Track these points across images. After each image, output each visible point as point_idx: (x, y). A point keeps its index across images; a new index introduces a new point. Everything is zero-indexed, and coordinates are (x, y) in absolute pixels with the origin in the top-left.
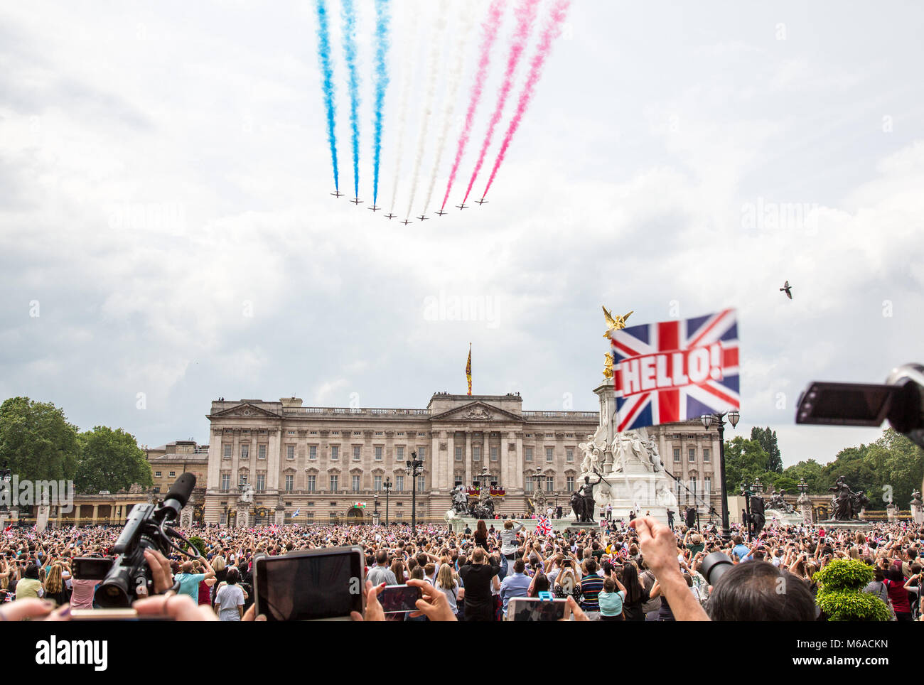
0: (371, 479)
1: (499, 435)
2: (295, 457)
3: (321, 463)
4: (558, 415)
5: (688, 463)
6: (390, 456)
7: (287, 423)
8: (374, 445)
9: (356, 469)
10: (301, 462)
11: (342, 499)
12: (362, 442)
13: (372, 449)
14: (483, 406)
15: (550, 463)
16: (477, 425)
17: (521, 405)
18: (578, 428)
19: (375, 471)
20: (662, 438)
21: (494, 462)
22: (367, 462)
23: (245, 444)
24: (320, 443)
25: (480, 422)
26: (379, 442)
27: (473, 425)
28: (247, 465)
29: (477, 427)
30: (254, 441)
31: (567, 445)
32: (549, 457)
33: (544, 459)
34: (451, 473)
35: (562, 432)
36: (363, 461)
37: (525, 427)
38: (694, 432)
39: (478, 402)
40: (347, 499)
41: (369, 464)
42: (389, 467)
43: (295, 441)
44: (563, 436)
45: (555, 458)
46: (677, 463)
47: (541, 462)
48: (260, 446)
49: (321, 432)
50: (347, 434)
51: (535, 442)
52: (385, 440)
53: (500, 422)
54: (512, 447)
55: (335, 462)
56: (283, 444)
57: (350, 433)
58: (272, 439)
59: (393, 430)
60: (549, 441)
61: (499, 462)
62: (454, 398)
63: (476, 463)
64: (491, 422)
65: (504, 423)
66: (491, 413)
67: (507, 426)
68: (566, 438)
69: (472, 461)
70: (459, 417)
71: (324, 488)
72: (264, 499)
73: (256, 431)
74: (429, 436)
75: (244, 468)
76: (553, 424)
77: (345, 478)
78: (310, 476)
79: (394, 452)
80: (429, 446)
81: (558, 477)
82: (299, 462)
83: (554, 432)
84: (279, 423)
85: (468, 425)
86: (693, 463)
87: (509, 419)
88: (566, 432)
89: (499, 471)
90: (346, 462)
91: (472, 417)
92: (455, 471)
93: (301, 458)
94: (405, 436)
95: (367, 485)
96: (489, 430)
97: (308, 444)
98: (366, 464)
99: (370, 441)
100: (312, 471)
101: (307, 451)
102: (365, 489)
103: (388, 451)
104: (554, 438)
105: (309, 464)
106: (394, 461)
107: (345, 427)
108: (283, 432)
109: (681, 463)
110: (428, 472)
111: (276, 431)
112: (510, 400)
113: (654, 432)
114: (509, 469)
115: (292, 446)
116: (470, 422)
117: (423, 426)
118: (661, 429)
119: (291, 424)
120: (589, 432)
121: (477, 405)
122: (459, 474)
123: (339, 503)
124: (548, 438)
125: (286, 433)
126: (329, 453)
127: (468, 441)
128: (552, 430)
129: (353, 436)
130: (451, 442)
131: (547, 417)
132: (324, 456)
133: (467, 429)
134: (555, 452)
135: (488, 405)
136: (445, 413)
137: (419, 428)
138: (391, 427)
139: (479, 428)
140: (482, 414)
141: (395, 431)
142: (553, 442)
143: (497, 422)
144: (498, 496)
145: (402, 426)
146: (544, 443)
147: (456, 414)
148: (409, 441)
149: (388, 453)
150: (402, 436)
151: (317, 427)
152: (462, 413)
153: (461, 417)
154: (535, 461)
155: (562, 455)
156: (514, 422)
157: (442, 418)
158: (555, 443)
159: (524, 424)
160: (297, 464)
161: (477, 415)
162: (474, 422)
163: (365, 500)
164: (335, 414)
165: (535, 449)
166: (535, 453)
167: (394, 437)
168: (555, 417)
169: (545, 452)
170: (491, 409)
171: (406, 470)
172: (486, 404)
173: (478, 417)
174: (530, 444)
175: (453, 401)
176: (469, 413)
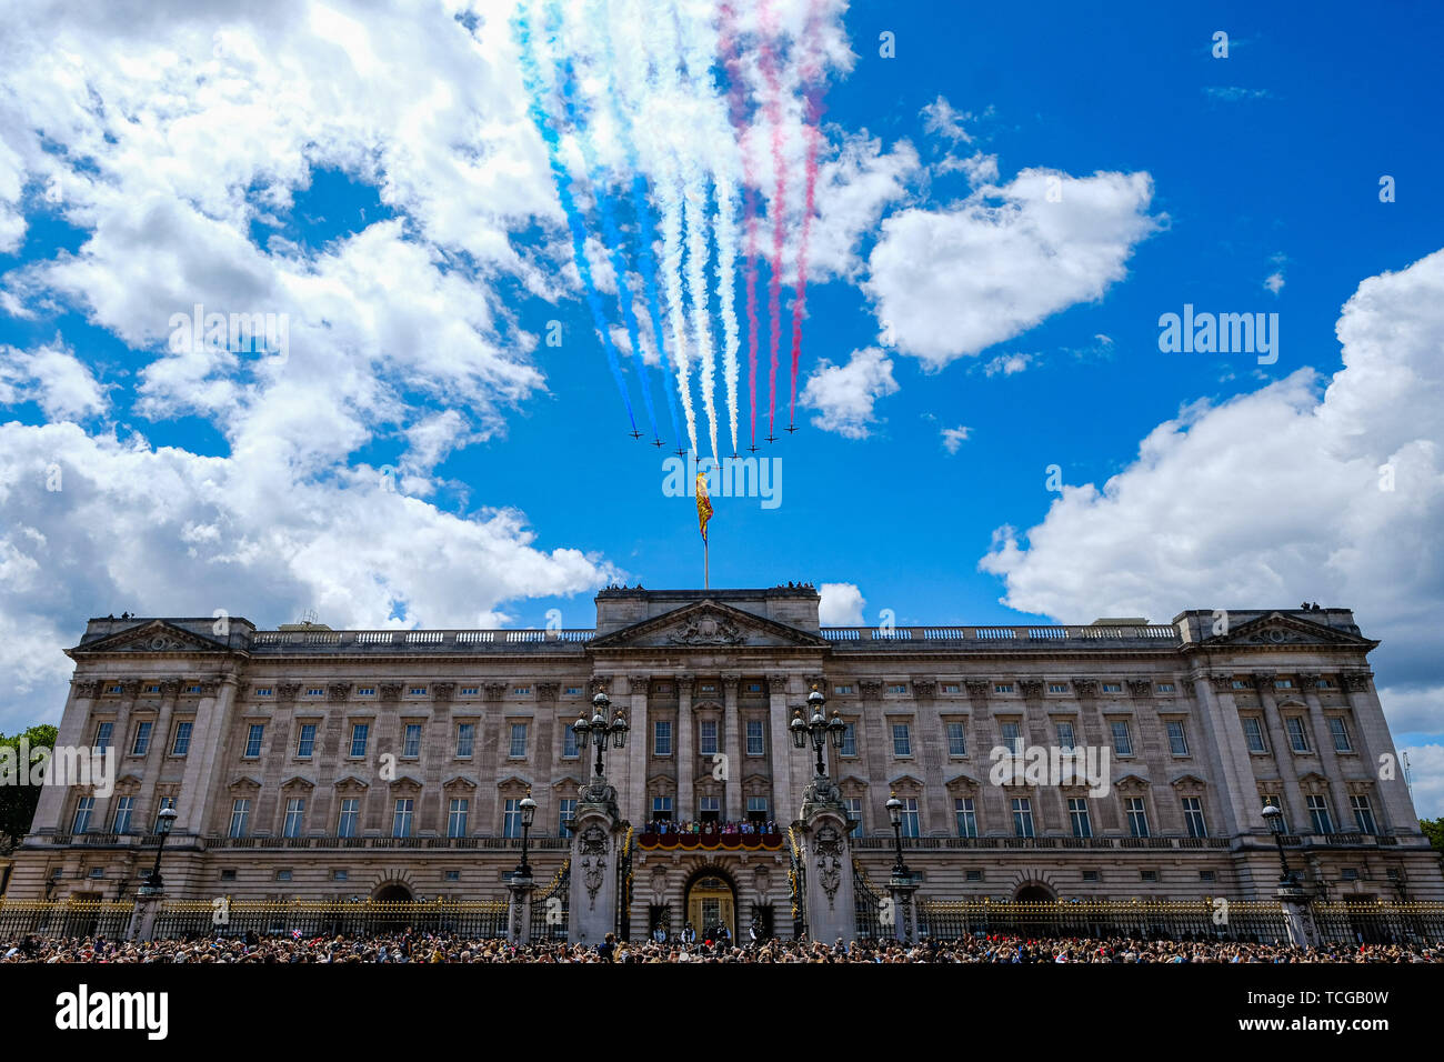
0: (441, 806)
1: (765, 686)
2: (262, 750)
3: (322, 766)
4: (917, 637)
5: (1294, 757)
6: (494, 746)
7: (254, 668)
8: (455, 718)
10: (275, 764)
11: (361, 861)
12: (429, 711)
13: (450, 729)
14: (719, 612)
15: (904, 761)
16: (707, 660)
17: (817, 608)
18: (971, 667)
19: (452, 785)
20: (1205, 688)
21: (755, 759)
22: (435, 762)
23: (145, 719)
24: (327, 716)
25: (712, 653)
26: (468, 710)
27: (695, 660)
28: (137, 772)
29: (706, 665)
30: (166, 711)
31: (944, 711)
32: (902, 745)
33: (888, 750)
35: (929, 678)
36: (424, 760)
37: (832, 667)
38: (1292, 670)
39: (707, 602)
40: (372, 861)
41: (439, 768)
42: (488, 774)
43: (269, 710)
44: (932, 687)
45: (918, 748)
46: (1261, 757)
47: (882, 759)
48: (177, 723)
49: (333, 689)
50: (391, 693)
51: (859, 705)
52: (483, 707)
53: (764, 652)
55: (355, 762)
56: (236, 718)
57: (400, 689)
58: (205, 704)
59: (502, 681)
60: (897, 702)
61: (768, 759)
63: (708, 760)
64: (741, 651)
65: (776, 653)
66: (742, 629)
67: (782, 663)
68: (939, 693)
69: (697, 756)
70: (660, 638)
71: (322, 831)
73: (172, 685)
76: (906, 658)
77: (377, 804)
78: (291, 800)
79: (502, 735)
81: (930, 799)
82: (271, 764)
83: (906, 678)
84: (228, 665)
85: (683, 660)
86: (1305, 757)
87: (785, 643)
88: (940, 677)
89: (768, 782)
90: (382, 764)
91: (692, 641)
93: (275, 755)
94: (533, 694)
95: (428, 822)
96: (737, 672)
97: (298, 718)
98: (430, 768)
99: (448, 710)
100: (297, 787)
101: (291, 736)
102: (424, 832)
103: (487, 734)
104: (909, 694)
105: (294, 769)
106: (501, 760)
107: (388, 674)
108: (242, 690)
109: (1273, 756)
111: (218, 685)
112: (786, 597)
113: (1177, 675)
114: (792, 775)
115: (259, 725)
116: (689, 653)
117: (577, 670)
118: (1196, 663)
119: (264, 670)
120: (1000, 678)
121: (705, 611)
122: (662, 790)
124: (893, 696)
125: (252, 691)
126: (345, 741)
127: (685, 702)
128: (903, 673)
129: (406, 696)
130: (639, 703)
132: (331, 748)
133: (680, 670)
134: (915, 732)
135: (732, 608)
136: (624, 631)
137: (568, 675)
138: (501, 673)
139: (712, 667)
140: (718, 633)
141: (507, 684)
142: (908, 704)
143: (756, 651)
144: (762, 849)
145: (523, 670)
146: (885, 709)
147: (654, 634)
148: (541, 707)
149: (485, 739)
150: (524, 697)
151: (324, 676)
152: (669, 632)
153: (665, 640)
154: (864, 756)
155: (934, 738)
156: (800, 651)
157: (616, 644)
158: (913, 708)
159: (827, 656)
160: (263, 769)
161: (706, 634)
162: (697, 652)
163: (417, 862)
164: (368, 645)
165: (863, 723)
166: (863, 733)
167: (506, 698)
168: (908, 641)
169: (889, 732)
170: (740, 621)
171: (531, 780)
172: (727, 606)
173: (707, 641)
174: (847, 710)
175: (645, 604)
176: (685, 632)
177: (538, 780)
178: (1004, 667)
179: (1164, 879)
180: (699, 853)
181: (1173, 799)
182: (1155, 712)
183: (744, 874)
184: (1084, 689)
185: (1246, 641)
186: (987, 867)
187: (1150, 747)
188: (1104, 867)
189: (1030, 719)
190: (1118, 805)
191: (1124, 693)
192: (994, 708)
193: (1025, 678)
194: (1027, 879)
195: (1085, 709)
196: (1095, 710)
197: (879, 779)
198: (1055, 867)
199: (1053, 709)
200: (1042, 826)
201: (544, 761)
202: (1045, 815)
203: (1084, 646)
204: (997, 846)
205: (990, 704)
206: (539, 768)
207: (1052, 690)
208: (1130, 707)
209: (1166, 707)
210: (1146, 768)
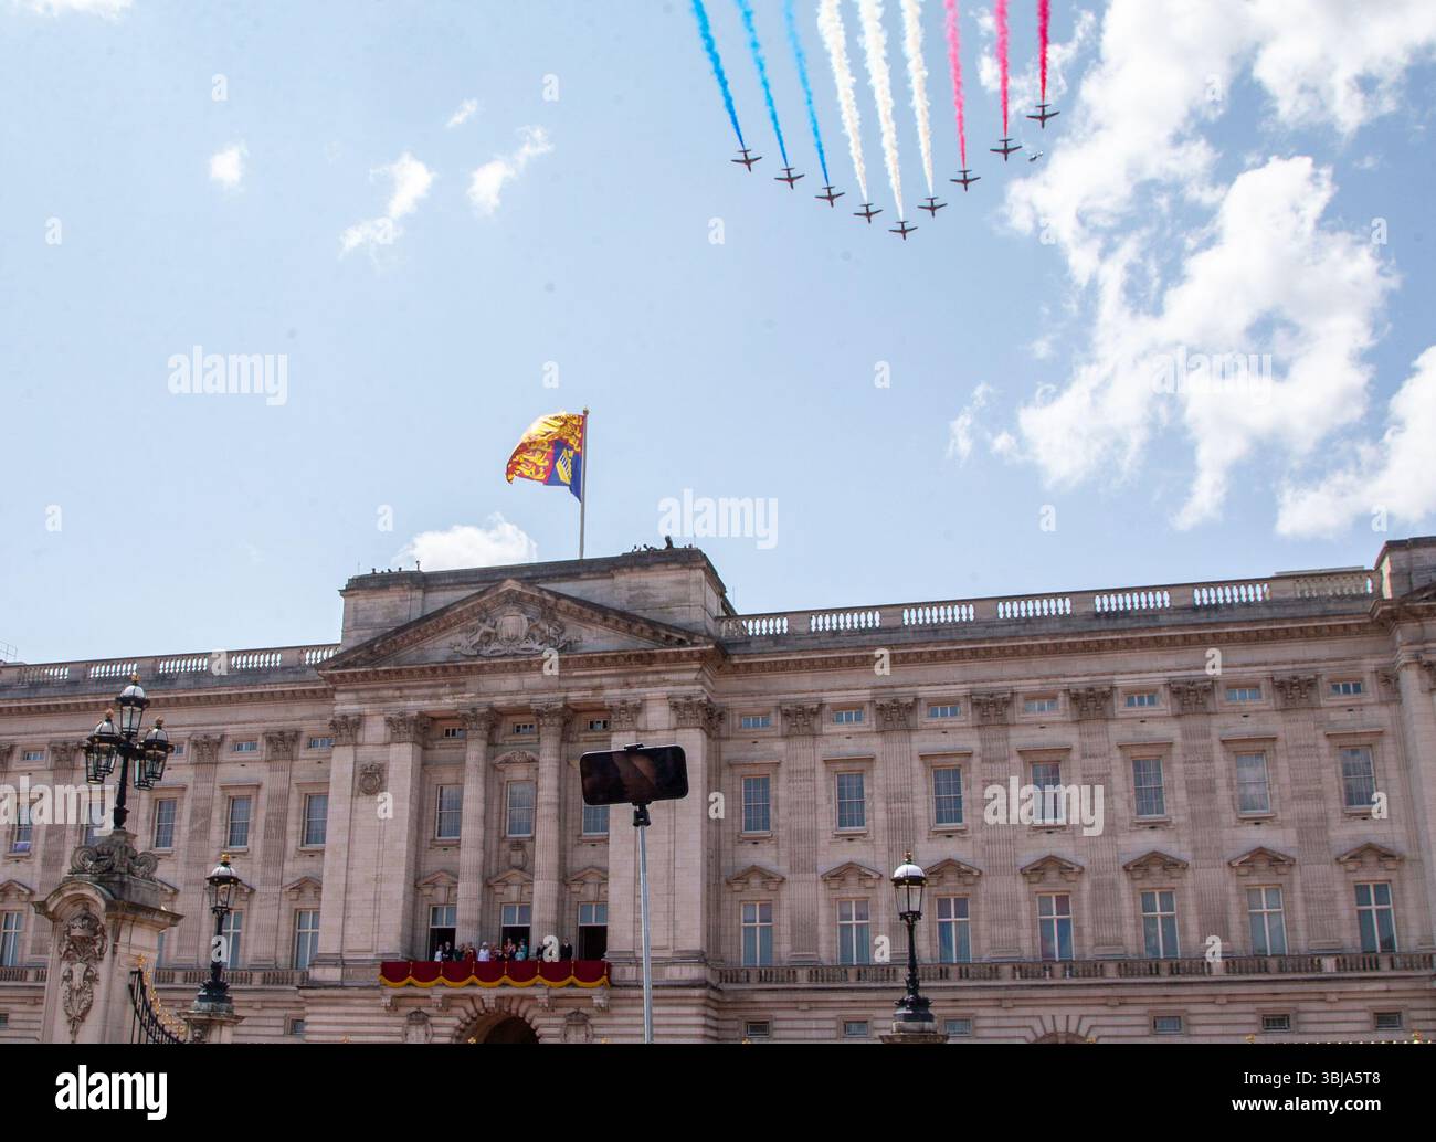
4: (889, 621)
14: (531, 600)
15: (851, 837)
16: (509, 681)
17: (716, 589)
18: (981, 669)
25: (516, 669)
27: (492, 682)
31: (930, 750)
32: (850, 811)
33: (826, 820)
35: (903, 693)
37: (727, 682)
39: (511, 584)
44: (911, 708)
45: (877, 814)
47: (813, 835)
51: (781, 745)
53: (607, 662)
59: (214, 731)
60: (842, 739)
62: (424, 582)
65: (624, 663)
66: (570, 625)
67: (632, 679)
68: (922, 717)
70: (440, 648)
74: (328, 744)
79: (216, 815)
83: (866, 694)
85: (472, 683)
87: (639, 646)
88: (924, 692)
91: (486, 651)
92: (413, 881)
94: (261, 751)
96: (559, 699)
103: (194, 815)
104: (869, 722)
116: (481, 670)
117: (325, 709)
120: (1034, 686)
121: (504, 603)
124: (841, 726)
127: (475, 753)
128: (859, 686)
130: (401, 758)
131: (835, 633)
133: (467, 700)
134: (876, 787)
135: (551, 593)
136: (376, 640)
137: (313, 718)
138: (216, 719)
139: (518, 692)
140: (530, 636)
141: (223, 737)
143: (591, 662)
144: (572, 985)
145: (247, 713)
146: (825, 749)
147: (428, 645)
148: (271, 770)
149: (191, 822)
150: (249, 754)
152: (452, 639)
153: (448, 652)
154: (782, 833)
155: (904, 797)
156: (665, 658)
157: (367, 663)
158: (874, 745)
159: (725, 665)
161: (508, 639)
162: (495, 669)
165: (783, 777)
166: (782, 793)
167: (222, 758)
168: (875, 630)
169: (828, 790)
170: (567, 612)
171: (255, 882)
172: (541, 590)
173: (512, 649)
174: (757, 754)
175: (418, 594)
176: (476, 639)
177: (264, 882)
178: (1045, 666)
179: (1303, 1028)
180: (470, 991)
181: (1339, 887)
182: (1320, 732)
183: (549, 1026)
184: (1191, 696)
186: (981, 1012)
187: (1304, 797)
188: (1193, 1009)
189: (1084, 756)
190: (1233, 901)
191: (1267, 700)
192: (1020, 738)
193: (1080, 682)
194: (1050, 1029)
195: (1186, 734)
196: (1207, 735)
197: (805, 870)
198: (1104, 1010)
199: (1129, 738)
200: (1088, 942)
201: (275, 856)
202: (1097, 922)
203: (1193, 618)
204: (998, 978)
205: (1013, 732)
206: (266, 864)
207: (1130, 703)
208: (1275, 724)
209: (1343, 720)
210: (1292, 834)
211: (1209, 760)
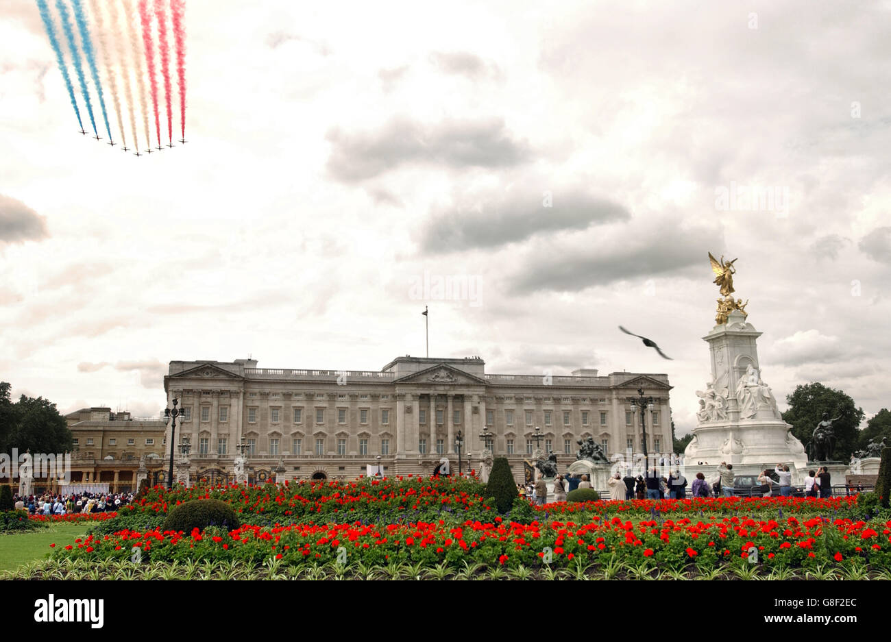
0: (335, 443)
1: (460, 398)
2: (257, 420)
3: (284, 426)
4: (516, 379)
6: (353, 420)
7: (249, 385)
8: (338, 408)
9: (320, 433)
10: (264, 427)
11: (306, 464)
12: (325, 404)
13: (337, 412)
14: (447, 368)
15: (510, 427)
16: (442, 388)
17: (483, 368)
18: (536, 392)
19: (339, 435)
20: (615, 401)
21: (458, 425)
22: (331, 425)
23: (205, 407)
24: (283, 406)
25: (444, 385)
26: (343, 405)
27: (438, 388)
28: (207, 429)
29: (441, 390)
31: (526, 408)
34: (417, 436)
35: (521, 396)
36: (326, 425)
37: (487, 390)
39: (442, 363)
40: (311, 464)
41: (333, 428)
42: (353, 430)
43: (257, 404)
44: (522, 399)
45: (515, 421)
46: (630, 426)
47: (502, 426)
48: (221, 408)
49: (284, 395)
50: (310, 397)
51: (495, 405)
52: (349, 403)
53: (464, 385)
54: (475, 410)
55: (298, 425)
56: (245, 407)
57: (313, 395)
58: (234, 401)
59: (356, 393)
60: (509, 405)
61: (462, 425)
62: (417, 361)
63: (440, 426)
64: (455, 385)
65: (467, 386)
66: (456, 376)
67: (470, 390)
68: (525, 401)
69: (436, 424)
70: (424, 378)
71: (288, 452)
72: (227, 464)
73: (218, 392)
74: (393, 399)
75: (205, 431)
76: (513, 388)
77: (309, 442)
78: (272, 440)
79: (357, 415)
80: (393, 409)
81: (518, 441)
82: (261, 425)
83: (513, 395)
84: (241, 384)
85: (433, 387)
87: (472, 382)
88: (525, 396)
89: (462, 434)
90: (309, 426)
91: (437, 380)
92: (421, 434)
93: (264, 422)
94: (369, 399)
95: (331, 449)
96: (453, 393)
97: (270, 407)
98: (330, 428)
99: (334, 404)
100: (275, 435)
101: (269, 414)
102: (329, 453)
103: (352, 414)
104: (514, 401)
105: (272, 428)
106: (358, 425)
107: (307, 389)
108: (244, 394)
109: (633, 426)
110: (392, 436)
111: (238, 393)
112: (472, 363)
113: (607, 397)
114: (473, 432)
115: (253, 409)
116: (435, 384)
117: (387, 389)
118: (614, 393)
119: (253, 386)
120: (545, 396)
121: (441, 368)
123: (303, 467)
124: (508, 401)
125: (248, 395)
126: (292, 416)
127: (433, 404)
129: (316, 398)
130: (416, 405)
131: (507, 380)
132: (287, 419)
133: (431, 392)
134: (515, 416)
135: (453, 368)
136: (411, 375)
138: (355, 390)
139: (443, 391)
140: (446, 377)
141: (358, 394)
142: (513, 405)
143: (461, 385)
145: (365, 389)
146: (504, 407)
147: (422, 377)
148: (373, 404)
149: (351, 416)
150: (365, 399)
151: (280, 389)
152: (427, 377)
153: (426, 380)
154: (496, 425)
155: (521, 418)
156: (477, 385)
157: (408, 381)
158: (514, 407)
159: (487, 387)
160: (259, 427)
161: (442, 378)
162: (438, 385)
163: (329, 464)
164: (296, 375)
165: (496, 413)
166: (496, 416)
167: (358, 400)
168: (513, 381)
169: (505, 416)
170: (455, 373)
171: (370, 433)
173: (442, 380)
174: (491, 407)
175: (418, 364)
176: (434, 376)
177: (374, 433)
182: (597, 410)
184: (575, 401)
185: (632, 386)
187: (594, 423)
189: (555, 412)
191: (589, 403)
193: (555, 396)
195: (574, 408)
196: (578, 409)
197: (501, 433)
199: (564, 409)
201: (375, 426)
205: (542, 406)
206: (373, 428)
207: (564, 401)
208: (590, 408)
209: (601, 408)
210: (591, 430)
211: (578, 414)
